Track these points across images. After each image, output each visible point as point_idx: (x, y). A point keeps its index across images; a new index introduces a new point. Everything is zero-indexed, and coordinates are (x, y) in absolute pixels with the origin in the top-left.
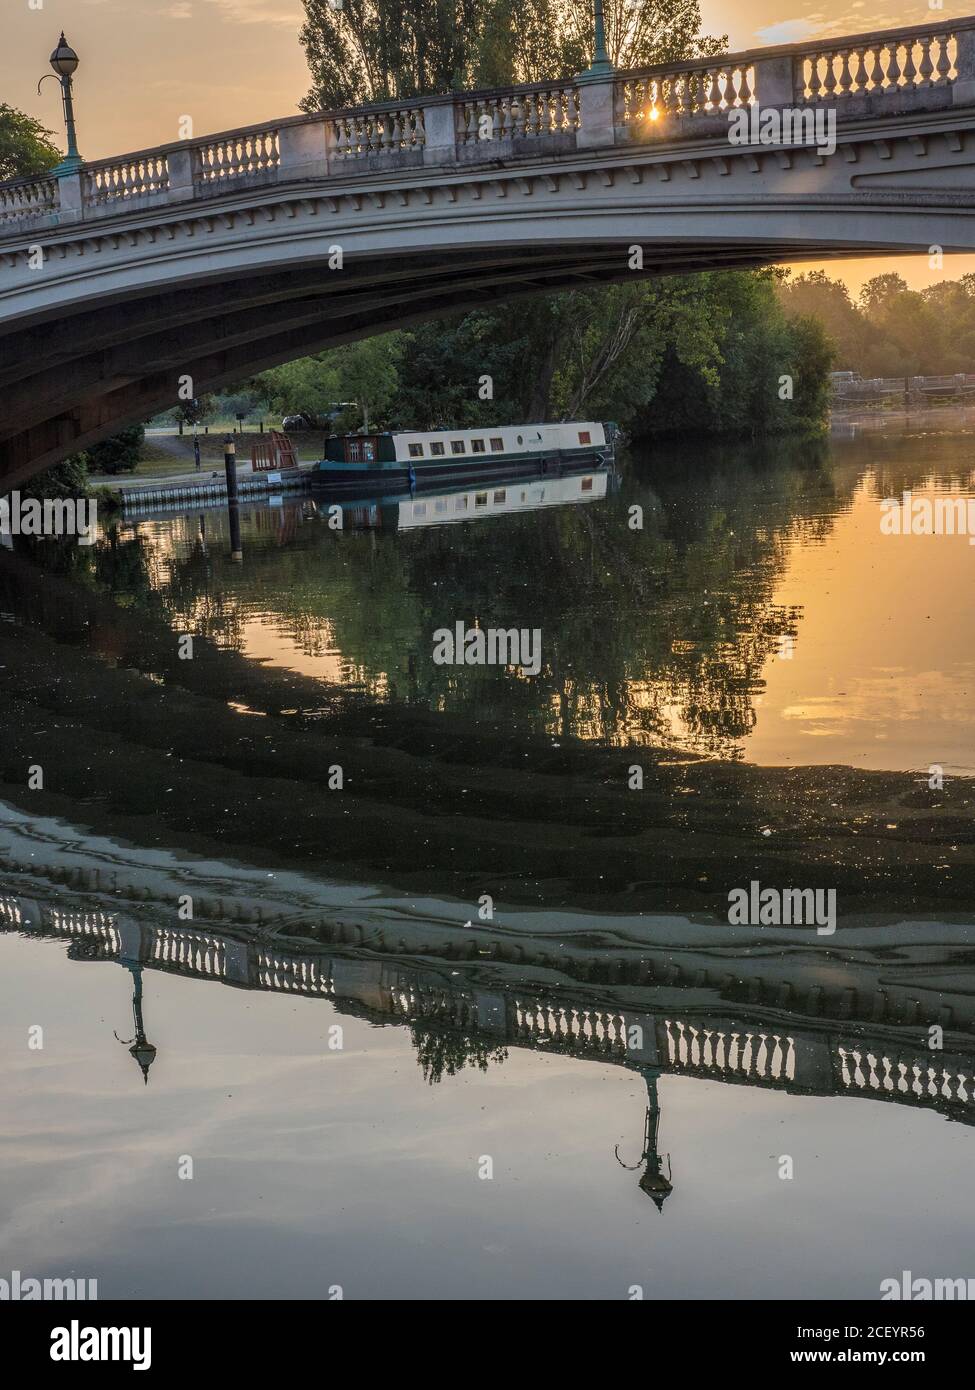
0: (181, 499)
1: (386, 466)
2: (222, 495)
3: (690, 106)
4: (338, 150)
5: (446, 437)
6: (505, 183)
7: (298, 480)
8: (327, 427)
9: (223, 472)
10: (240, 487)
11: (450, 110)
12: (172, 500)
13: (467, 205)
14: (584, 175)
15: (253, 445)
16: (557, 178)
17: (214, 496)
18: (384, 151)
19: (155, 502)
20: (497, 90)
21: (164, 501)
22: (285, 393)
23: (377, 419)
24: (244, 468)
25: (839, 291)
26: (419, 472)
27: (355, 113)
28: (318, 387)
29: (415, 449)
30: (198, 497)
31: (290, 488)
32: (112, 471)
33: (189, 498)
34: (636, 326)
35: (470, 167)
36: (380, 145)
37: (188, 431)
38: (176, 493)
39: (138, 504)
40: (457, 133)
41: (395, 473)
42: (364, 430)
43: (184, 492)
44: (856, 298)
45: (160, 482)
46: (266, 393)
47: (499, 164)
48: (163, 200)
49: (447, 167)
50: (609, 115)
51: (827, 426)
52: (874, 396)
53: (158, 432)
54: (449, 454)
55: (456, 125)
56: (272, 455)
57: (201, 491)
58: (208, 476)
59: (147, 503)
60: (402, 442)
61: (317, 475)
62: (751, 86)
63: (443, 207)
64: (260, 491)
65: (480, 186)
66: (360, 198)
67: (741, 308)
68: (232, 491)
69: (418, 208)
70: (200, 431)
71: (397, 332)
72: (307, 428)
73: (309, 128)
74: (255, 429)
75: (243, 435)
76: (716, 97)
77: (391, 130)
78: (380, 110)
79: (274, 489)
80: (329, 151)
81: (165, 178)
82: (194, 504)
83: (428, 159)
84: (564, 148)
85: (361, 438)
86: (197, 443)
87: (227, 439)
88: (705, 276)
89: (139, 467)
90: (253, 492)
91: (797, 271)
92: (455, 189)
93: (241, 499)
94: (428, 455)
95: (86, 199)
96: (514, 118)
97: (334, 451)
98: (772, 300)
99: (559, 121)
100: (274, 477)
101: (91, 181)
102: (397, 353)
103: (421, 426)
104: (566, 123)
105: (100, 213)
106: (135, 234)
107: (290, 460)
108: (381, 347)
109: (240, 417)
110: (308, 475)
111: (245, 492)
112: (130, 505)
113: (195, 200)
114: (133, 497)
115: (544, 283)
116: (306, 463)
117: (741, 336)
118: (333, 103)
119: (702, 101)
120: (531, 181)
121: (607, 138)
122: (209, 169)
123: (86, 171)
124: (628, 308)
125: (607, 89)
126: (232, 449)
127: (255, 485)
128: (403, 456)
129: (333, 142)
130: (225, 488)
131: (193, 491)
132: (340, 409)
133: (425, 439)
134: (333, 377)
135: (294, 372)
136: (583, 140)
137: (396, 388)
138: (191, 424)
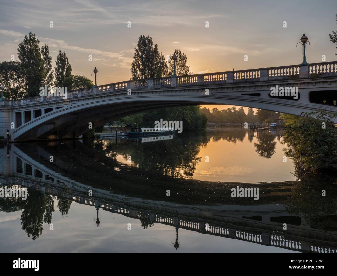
0: (109, 137)
1: (140, 133)
2: (115, 136)
3: (187, 82)
4: (135, 86)
5: (149, 129)
6: (160, 92)
7: (127, 134)
8: (132, 127)
9: (115, 133)
10: (118, 135)
11: (152, 80)
12: (107, 137)
13: (154, 94)
14: (172, 91)
15: (120, 129)
16: (168, 91)
17: (114, 136)
18: (142, 86)
19: (105, 137)
20: (159, 78)
21: (106, 137)
22: (125, 121)
23: (139, 126)
24: (119, 132)
25: (209, 110)
26: (145, 134)
27: (138, 80)
28: (131, 121)
29: (145, 130)
30: (111, 136)
31: (125, 135)
32: (98, 132)
33: (110, 136)
34: (179, 114)
35: (155, 89)
36: (142, 85)
37: (110, 126)
38: (108, 135)
39: (102, 137)
40: (153, 84)
41: (142, 134)
42: (137, 127)
43: (109, 135)
44: (211, 111)
45: (106, 134)
46: (123, 121)
47: (159, 89)
48: (109, 92)
49: (152, 89)
50: (176, 82)
51: (206, 130)
52: (213, 125)
53: (105, 126)
54: (150, 131)
55: (153, 83)
56: (123, 131)
57: (112, 135)
58: (113, 133)
59: (103, 137)
60: (143, 129)
61: (130, 134)
62: (197, 79)
63: (151, 94)
64: (121, 136)
65: (156, 92)
66: (138, 93)
67: (194, 112)
68: (116, 136)
69: (147, 95)
70: (112, 126)
71: (143, 113)
72: (128, 127)
73: (131, 82)
74: (121, 127)
75: (119, 127)
76: (192, 80)
77: (143, 83)
78: (142, 80)
79: (123, 136)
80: (134, 86)
81: (109, 88)
82: (111, 137)
83: (149, 87)
84: (169, 87)
85: (137, 128)
86: (112, 128)
87: (116, 128)
88: (189, 107)
89: (103, 131)
90: (120, 136)
91: (202, 107)
92: (152, 92)
93: (118, 137)
94: (146, 131)
95: (97, 91)
96: (162, 82)
97: (132, 130)
98: (199, 111)
99: (168, 83)
100: (123, 134)
101: (98, 88)
102: (142, 116)
103: (146, 127)
104: (169, 83)
105: (99, 93)
106: (104, 97)
107: (125, 131)
108: (140, 115)
109: (118, 125)
110: (128, 134)
111: (118, 136)
112: (101, 137)
113: (114, 92)
114: (101, 136)
115: (165, 106)
116: (128, 132)
117: (194, 116)
118: (135, 79)
119: (189, 81)
120: (164, 91)
121: (175, 86)
122: (116, 87)
123: (98, 87)
124: (177, 111)
125: (176, 79)
126: (117, 129)
127: (120, 135)
128: (143, 131)
129: (135, 84)
130: (116, 135)
131: (111, 135)
132: (134, 124)
133: (146, 129)
134: (133, 119)
135: (127, 118)
136: (172, 86)
137: (142, 121)
138: (111, 125)
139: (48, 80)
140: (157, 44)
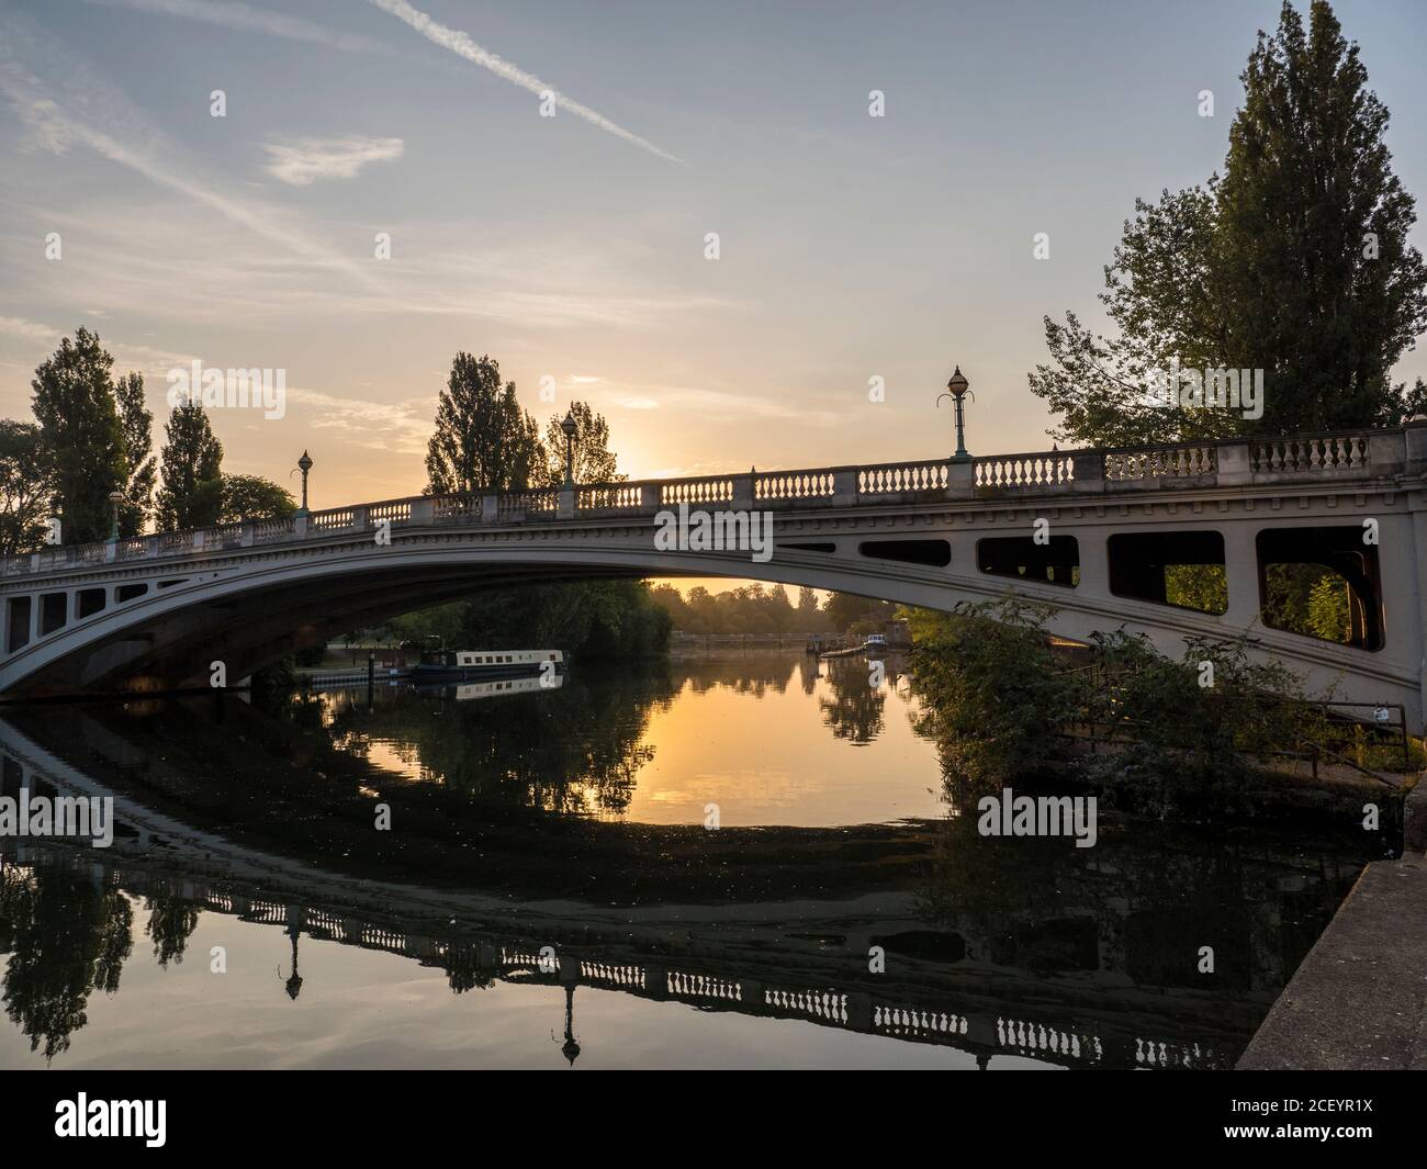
0: (343, 681)
1: (452, 668)
2: (365, 679)
3: (610, 503)
4: (439, 513)
5: (484, 655)
6: (521, 533)
7: (406, 674)
8: (423, 648)
9: (367, 668)
10: (375, 676)
11: (495, 498)
12: (339, 681)
13: (501, 542)
14: (559, 532)
15: (384, 655)
16: (546, 533)
17: (361, 680)
18: (462, 515)
19: (330, 682)
20: (519, 488)
21: (334, 681)
22: (403, 629)
23: (449, 644)
24: (379, 666)
25: (677, 593)
26: (468, 672)
27: (449, 496)
28: (420, 627)
29: (467, 660)
30: (352, 680)
31: (402, 677)
32: (308, 665)
33: (348, 681)
34: (581, 605)
35: (503, 525)
36: (461, 512)
37: (350, 646)
38: (341, 677)
39: (320, 683)
40: (498, 509)
41: (455, 671)
42: (442, 649)
43: (346, 677)
44: (685, 597)
45: (333, 672)
46: (394, 630)
47: (518, 524)
48: (348, 531)
49: (493, 524)
50: (572, 504)
51: (670, 657)
52: (692, 643)
53: (334, 647)
54: (484, 663)
55: (498, 505)
56: (394, 661)
57: (354, 677)
58: (359, 670)
59: (325, 682)
60: (461, 656)
61: (416, 671)
62: (639, 496)
63: (489, 542)
64: (386, 678)
65: (508, 534)
66: (449, 536)
67: (633, 598)
68: (371, 678)
69: (477, 543)
70: (358, 647)
71: (462, 603)
72: (414, 648)
73: (426, 502)
74: (386, 647)
75: (380, 649)
76: (623, 500)
77: (466, 505)
78: (461, 495)
79: (393, 678)
80: (435, 513)
81: (351, 520)
82: (350, 684)
83: (484, 520)
84: (550, 518)
85: (441, 654)
86: (354, 653)
87: (371, 651)
88: (614, 582)
89: (324, 664)
90: (381, 678)
91: (657, 583)
92: (496, 534)
93: (375, 682)
94: (474, 663)
95: (308, 529)
96: (527, 504)
97: (425, 659)
98: (646, 595)
99: (548, 506)
100: (394, 672)
101: (313, 520)
102: (461, 612)
103: (471, 649)
104: (552, 507)
105: (316, 536)
106: (333, 547)
107: (403, 663)
108: (454, 609)
109: (379, 640)
110: (412, 671)
111: (377, 679)
112: (316, 683)
113: (365, 533)
114: (318, 679)
115: (538, 581)
116: (410, 665)
117: (631, 612)
118: (439, 490)
119: (616, 502)
120: (533, 533)
121: (571, 515)
122: (373, 518)
123: (311, 516)
124: (578, 595)
125: (572, 493)
126: (373, 656)
127: (383, 675)
128: (461, 663)
129: (437, 509)
130: (367, 676)
131: (350, 677)
132: (430, 638)
133: (473, 655)
134: (428, 622)
135: (408, 619)
136: (559, 516)
137: (460, 629)
138: (352, 643)
139: (133, 489)
140: (512, 383)
